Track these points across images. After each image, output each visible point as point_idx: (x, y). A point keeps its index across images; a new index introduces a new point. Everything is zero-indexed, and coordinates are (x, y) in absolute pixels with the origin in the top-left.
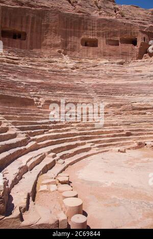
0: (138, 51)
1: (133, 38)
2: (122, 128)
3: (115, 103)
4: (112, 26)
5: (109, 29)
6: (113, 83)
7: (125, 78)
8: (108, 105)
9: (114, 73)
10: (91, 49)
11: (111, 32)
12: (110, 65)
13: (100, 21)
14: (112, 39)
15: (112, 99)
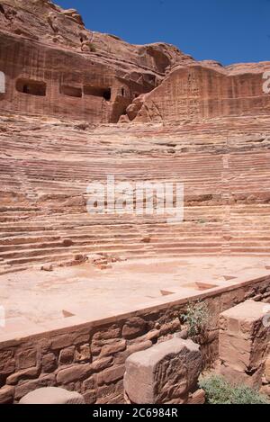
0: (111, 109)
1: (104, 87)
2: (59, 233)
3: (56, 193)
4: (73, 64)
5: (68, 68)
6: (62, 159)
7: (81, 152)
8: (45, 196)
9: (65, 142)
10: (34, 98)
11: (69, 73)
12: (63, 128)
13: (52, 53)
14: (70, 85)
15: (53, 187)
